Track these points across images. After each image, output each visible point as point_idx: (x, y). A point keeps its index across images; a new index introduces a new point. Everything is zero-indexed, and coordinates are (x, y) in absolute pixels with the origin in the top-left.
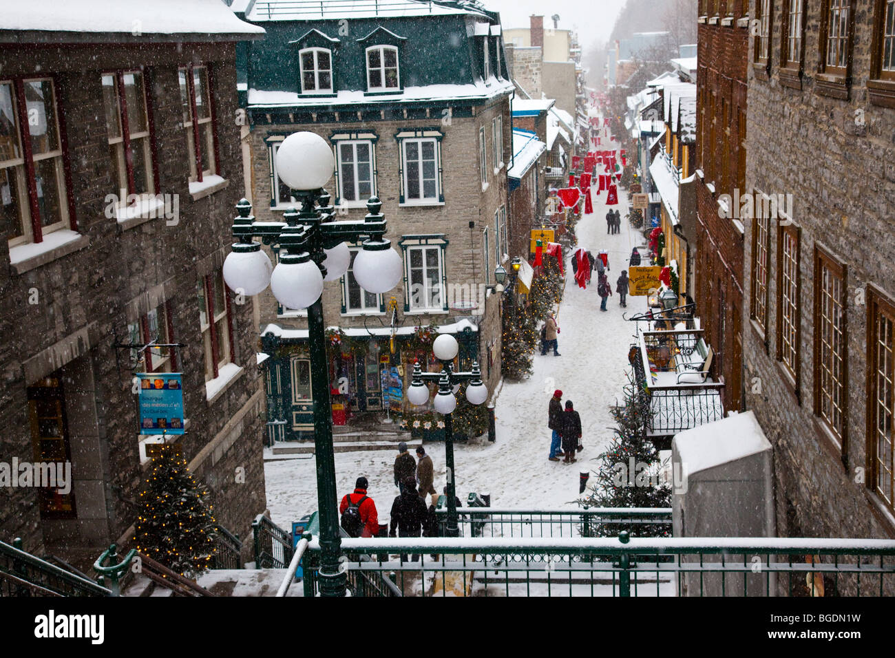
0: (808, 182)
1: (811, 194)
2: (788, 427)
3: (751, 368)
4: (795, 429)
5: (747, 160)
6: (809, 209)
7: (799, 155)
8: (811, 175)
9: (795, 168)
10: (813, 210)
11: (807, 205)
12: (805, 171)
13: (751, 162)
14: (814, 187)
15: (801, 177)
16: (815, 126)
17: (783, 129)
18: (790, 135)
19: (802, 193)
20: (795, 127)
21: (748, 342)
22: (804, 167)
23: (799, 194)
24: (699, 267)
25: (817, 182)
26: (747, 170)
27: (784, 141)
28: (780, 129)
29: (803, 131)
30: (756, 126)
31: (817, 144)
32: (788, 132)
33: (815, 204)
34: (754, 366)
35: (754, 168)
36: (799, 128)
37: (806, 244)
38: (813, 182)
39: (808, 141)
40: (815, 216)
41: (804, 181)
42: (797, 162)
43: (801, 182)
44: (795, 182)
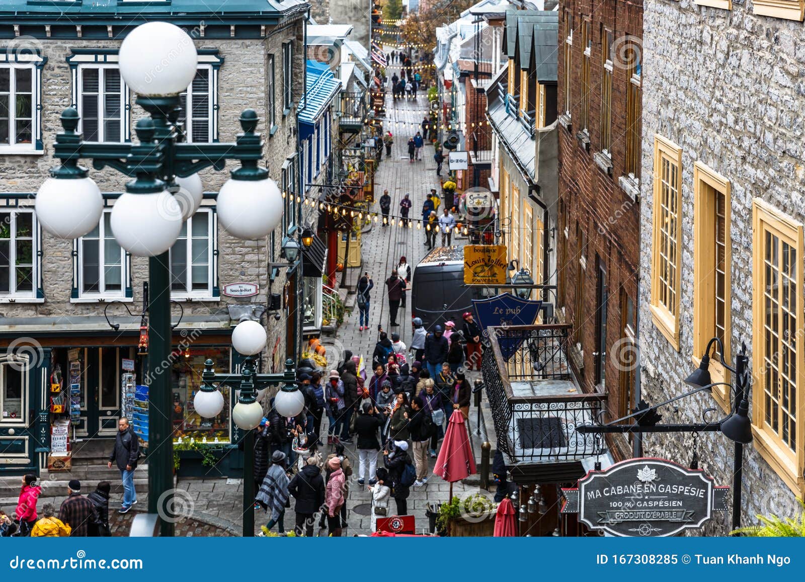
0: (741, 124)
1: (746, 139)
2: (710, 446)
3: (651, 369)
4: (721, 447)
5: (644, 100)
6: (744, 158)
7: (727, 90)
8: (746, 116)
9: (720, 107)
10: (749, 159)
11: (741, 153)
12: (737, 110)
13: (650, 102)
14: (752, 130)
15: (731, 118)
16: (752, 55)
17: (701, 59)
18: (713, 66)
19: (733, 138)
20: (721, 56)
21: (647, 336)
22: (736, 106)
23: (729, 140)
24: (563, 240)
25: (755, 124)
26: (644, 112)
27: (703, 73)
28: (696, 59)
29: (733, 60)
30: (658, 57)
31: (754, 77)
32: (708, 62)
33: (753, 151)
34: (656, 367)
35: (655, 109)
36: (727, 58)
37: (739, 202)
38: (750, 123)
39: (741, 73)
40: (752, 165)
41: (736, 122)
42: (725, 100)
43: (732, 125)
44: (721, 123)
